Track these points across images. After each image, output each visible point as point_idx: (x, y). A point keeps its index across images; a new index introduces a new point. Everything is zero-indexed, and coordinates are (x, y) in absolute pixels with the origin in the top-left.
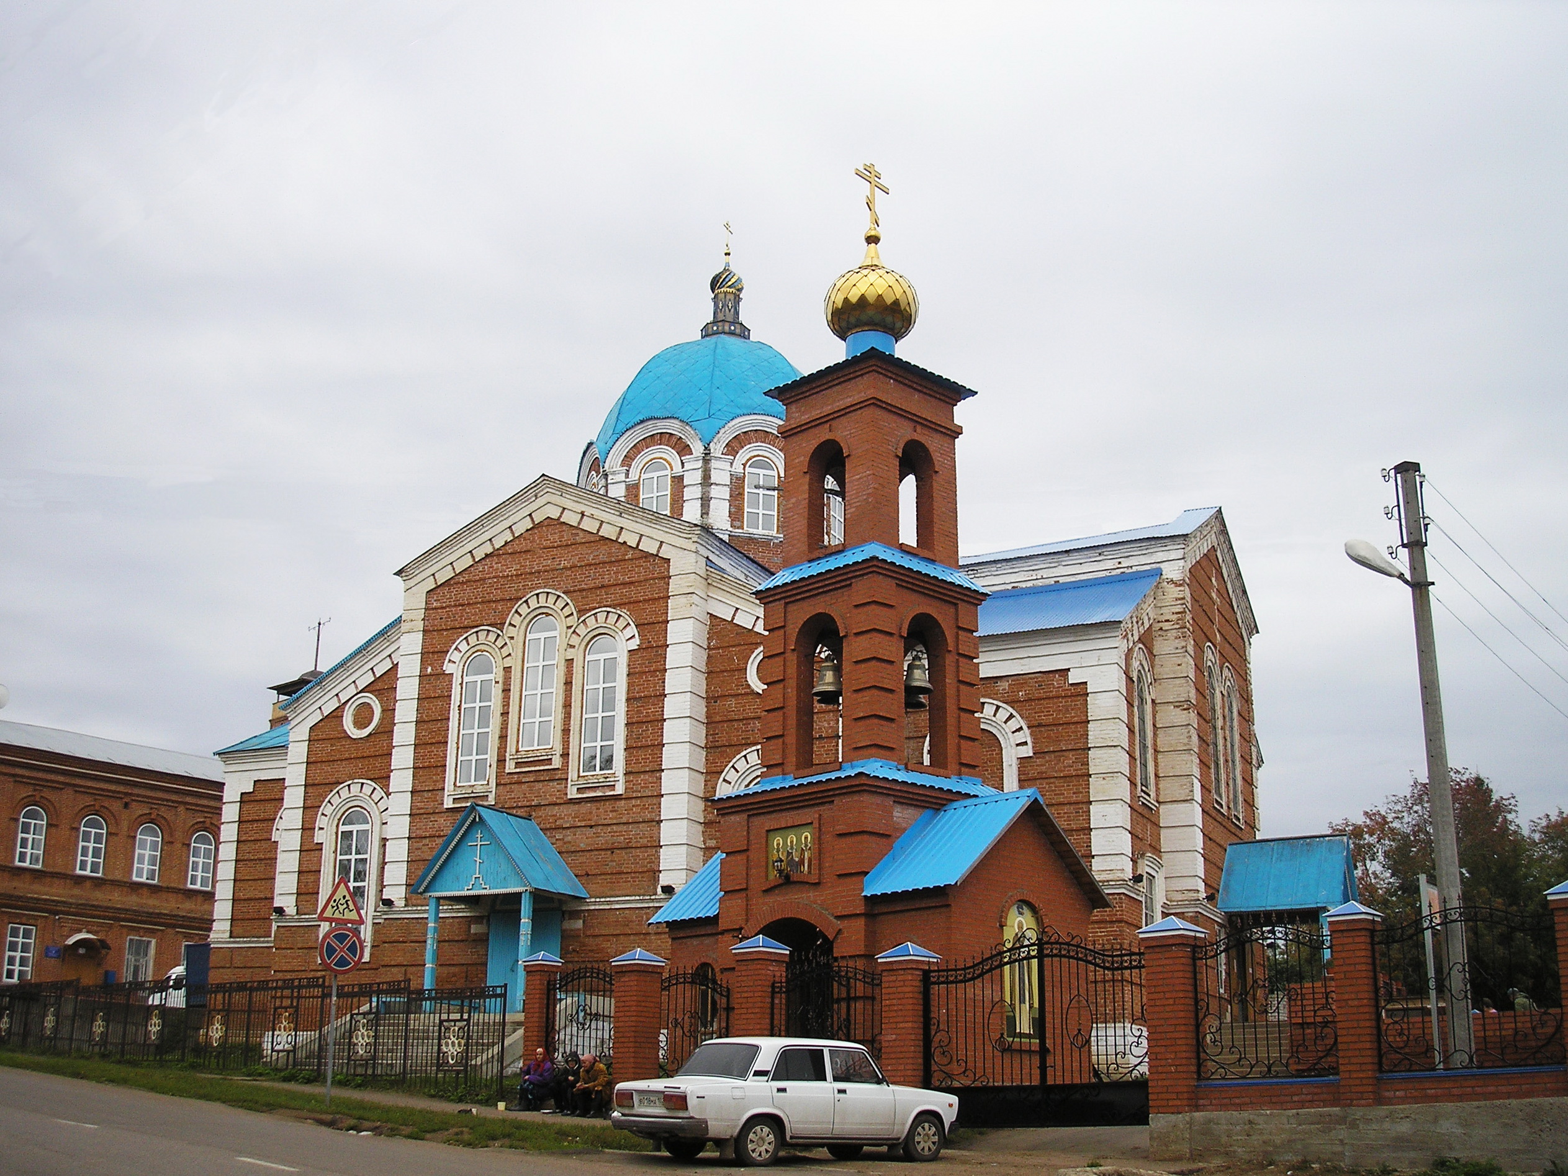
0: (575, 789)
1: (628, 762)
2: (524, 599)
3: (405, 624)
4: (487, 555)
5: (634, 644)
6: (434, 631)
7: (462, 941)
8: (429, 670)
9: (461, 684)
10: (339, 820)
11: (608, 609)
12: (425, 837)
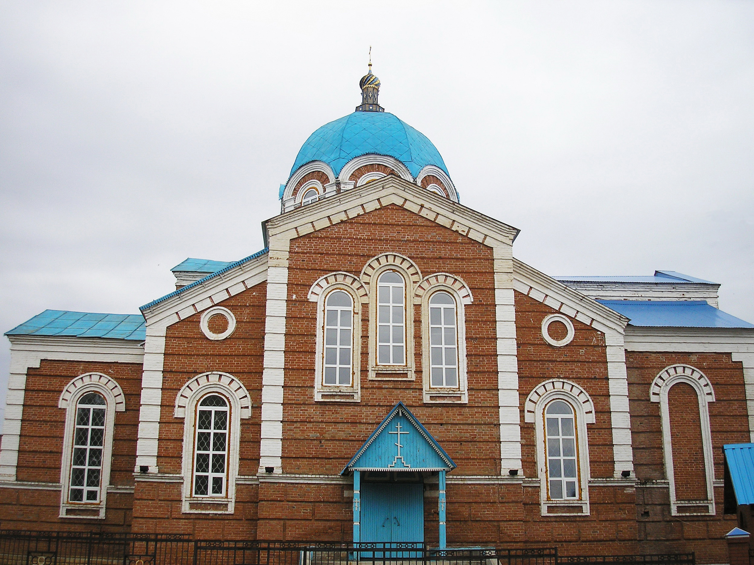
0: (428, 397)
1: (469, 382)
2: (376, 257)
3: (271, 260)
4: (342, 222)
5: (469, 301)
6: (297, 269)
7: (335, 502)
8: (294, 297)
9: (324, 311)
10: (198, 401)
11: (447, 274)
12: (296, 422)
